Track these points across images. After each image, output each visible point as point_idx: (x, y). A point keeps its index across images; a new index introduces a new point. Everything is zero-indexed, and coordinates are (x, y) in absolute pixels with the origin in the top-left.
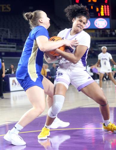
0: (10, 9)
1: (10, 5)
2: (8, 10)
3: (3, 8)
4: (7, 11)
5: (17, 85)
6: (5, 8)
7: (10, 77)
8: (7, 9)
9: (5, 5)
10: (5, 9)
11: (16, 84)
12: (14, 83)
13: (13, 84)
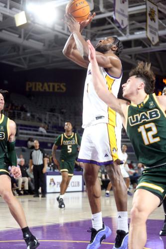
0: (64, 89)
1: (64, 84)
2: (63, 90)
3: (56, 87)
4: (61, 91)
5: (56, 186)
6: (58, 87)
7: (47, 175)
8: (60, 88)
9: (59, 84)
10: (58, 89)
11: (54, 184)
12: (52, 183)
13: (50, 184)
